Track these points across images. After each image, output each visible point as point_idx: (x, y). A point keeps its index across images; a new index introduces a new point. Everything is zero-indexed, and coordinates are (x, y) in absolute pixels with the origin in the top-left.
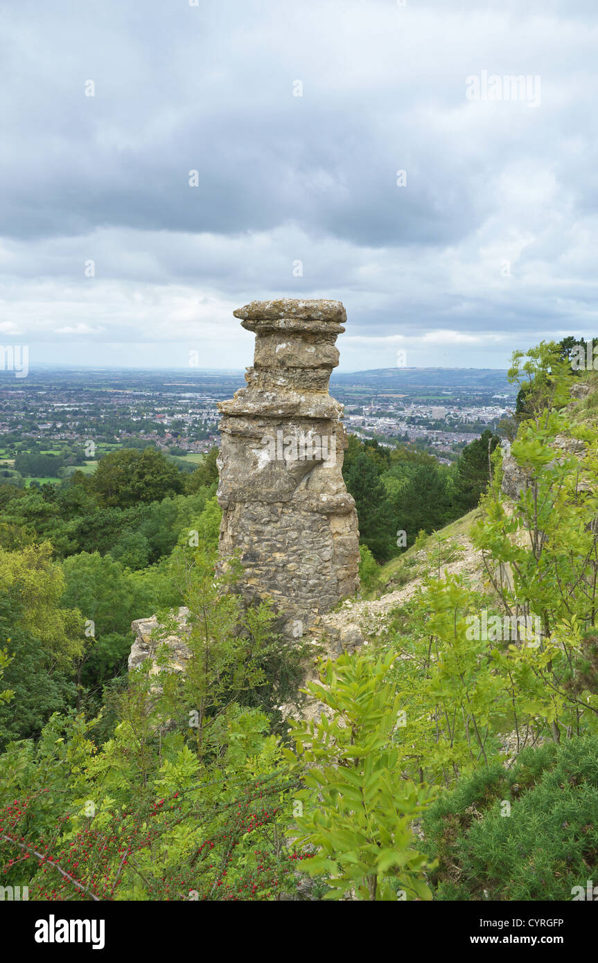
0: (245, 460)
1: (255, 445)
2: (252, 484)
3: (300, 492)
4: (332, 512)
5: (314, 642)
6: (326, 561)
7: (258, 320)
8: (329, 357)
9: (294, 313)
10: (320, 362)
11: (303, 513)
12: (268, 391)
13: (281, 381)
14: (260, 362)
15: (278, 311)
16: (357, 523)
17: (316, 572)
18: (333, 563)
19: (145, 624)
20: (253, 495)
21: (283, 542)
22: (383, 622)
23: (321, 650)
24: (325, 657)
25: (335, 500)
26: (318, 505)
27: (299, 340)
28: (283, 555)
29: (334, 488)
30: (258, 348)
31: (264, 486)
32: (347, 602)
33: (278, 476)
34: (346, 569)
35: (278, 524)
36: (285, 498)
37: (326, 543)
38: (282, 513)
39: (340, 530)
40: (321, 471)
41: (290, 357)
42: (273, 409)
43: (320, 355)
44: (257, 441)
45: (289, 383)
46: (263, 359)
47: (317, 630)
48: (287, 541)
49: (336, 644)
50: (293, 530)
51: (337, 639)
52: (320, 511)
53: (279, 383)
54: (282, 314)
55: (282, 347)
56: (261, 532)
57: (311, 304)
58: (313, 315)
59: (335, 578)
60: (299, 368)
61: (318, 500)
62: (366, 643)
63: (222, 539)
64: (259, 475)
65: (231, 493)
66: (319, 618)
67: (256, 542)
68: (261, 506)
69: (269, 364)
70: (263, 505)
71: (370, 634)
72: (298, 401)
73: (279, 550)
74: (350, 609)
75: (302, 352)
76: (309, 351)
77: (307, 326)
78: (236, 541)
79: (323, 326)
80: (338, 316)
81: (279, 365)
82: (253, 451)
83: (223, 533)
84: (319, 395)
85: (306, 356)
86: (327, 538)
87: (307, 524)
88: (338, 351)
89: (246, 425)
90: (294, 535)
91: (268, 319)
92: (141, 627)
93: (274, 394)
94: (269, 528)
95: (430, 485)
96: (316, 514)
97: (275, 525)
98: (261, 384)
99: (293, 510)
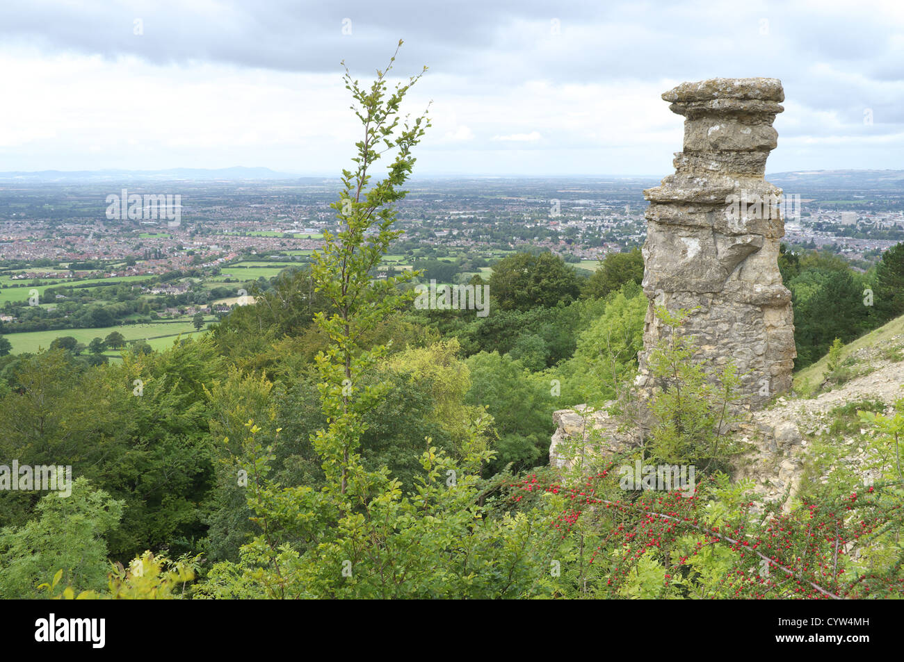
0: (673, 249)
1: (684, 233)
2: (681, 273)
3: (732, 282)
4: (766, 304)
5: (745, 440)
6: (759, 356)
7: (689, 102)
8: (766, 138)
9: (729, 93)
10: (757, 144)
11: (735, 304)
12: (698, 177)
13: (713, 165)
14: (690, 146)
15: (711, 90)
16: (792, 317)
17: (748, 366)
18: (767, 358)
19: (567, 415)
20: (681, 285)
21: (713, 335)
22: (824, 421)
23: (753, 449)
24: (758, 456)
25: (771, 291)
26: (751, 297)
27: (734, 121)
28: (712, 347)
29: (770, 278)
30: (688, 132)
31: (693, 276)
32: (781, 399)
33: (709, 266)
34: (781, 364)
35: (708, 316)
36: (716, 288)
37: (759, 336)
38: (712, 304)
39: (774, 323)
40: (755, 260)
41: (724, 139)
42: (704, 195)
43: (757, 137)
44: (687, 229)
45: (722, 167)
46: (694, 143)
47: (749, 428)
48: (717, 334)
49: (770, 442)
50: (724, 322)
51: (771, 438)
52: (754, 303)
53: (711, 168)
54: (716, 94)
55: (716, 129)
56: (689, 323)
57: (747, 83)
58: (749, 94)
59: (768, 374)
60: (733, 150)
61: (751, 290)
62: (804, 443)
63: (647, 330)
64: (688, 265)
65: (658, 283)
66: (750, 415)
67: (684, 334)
68: (690, 297)
69: (700, 148)
70: (692, 296)
71: (809, 432)
72: (732, 186)
73: (709, 343)
74: (785, 406)
75: (738, 134)
76: (745, 132)
77: (743, 105)
78: (662, 332)
79: (761, 105)
80: (776, 95)
81: (711, 148)
82: (682, 239)
83: (648, 324)
84: (754, 179)
85: (741, 138)
86: (760, 332)
87: (740, 316)
88: (776, 132)
89: (676, 212)
90: (725, 327)
91: (699, 100)
92: (562, 418)
93: (705, 180)
94: (697, 320)
95: (844, 292)
96: (750, 306)
97: (705, 316)
98: (691, 169)
99: (724, 301)
